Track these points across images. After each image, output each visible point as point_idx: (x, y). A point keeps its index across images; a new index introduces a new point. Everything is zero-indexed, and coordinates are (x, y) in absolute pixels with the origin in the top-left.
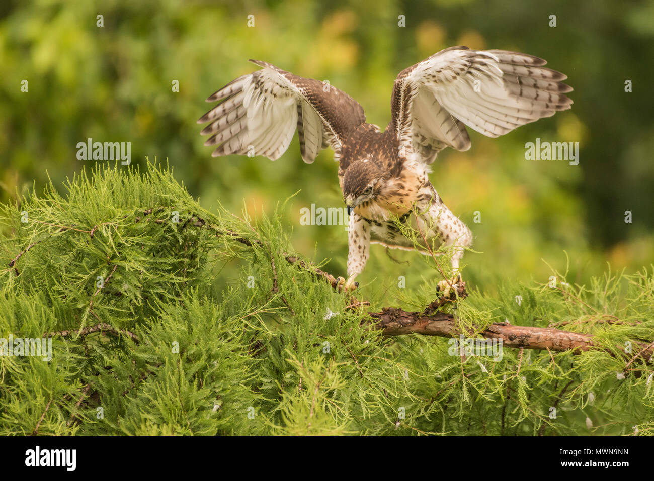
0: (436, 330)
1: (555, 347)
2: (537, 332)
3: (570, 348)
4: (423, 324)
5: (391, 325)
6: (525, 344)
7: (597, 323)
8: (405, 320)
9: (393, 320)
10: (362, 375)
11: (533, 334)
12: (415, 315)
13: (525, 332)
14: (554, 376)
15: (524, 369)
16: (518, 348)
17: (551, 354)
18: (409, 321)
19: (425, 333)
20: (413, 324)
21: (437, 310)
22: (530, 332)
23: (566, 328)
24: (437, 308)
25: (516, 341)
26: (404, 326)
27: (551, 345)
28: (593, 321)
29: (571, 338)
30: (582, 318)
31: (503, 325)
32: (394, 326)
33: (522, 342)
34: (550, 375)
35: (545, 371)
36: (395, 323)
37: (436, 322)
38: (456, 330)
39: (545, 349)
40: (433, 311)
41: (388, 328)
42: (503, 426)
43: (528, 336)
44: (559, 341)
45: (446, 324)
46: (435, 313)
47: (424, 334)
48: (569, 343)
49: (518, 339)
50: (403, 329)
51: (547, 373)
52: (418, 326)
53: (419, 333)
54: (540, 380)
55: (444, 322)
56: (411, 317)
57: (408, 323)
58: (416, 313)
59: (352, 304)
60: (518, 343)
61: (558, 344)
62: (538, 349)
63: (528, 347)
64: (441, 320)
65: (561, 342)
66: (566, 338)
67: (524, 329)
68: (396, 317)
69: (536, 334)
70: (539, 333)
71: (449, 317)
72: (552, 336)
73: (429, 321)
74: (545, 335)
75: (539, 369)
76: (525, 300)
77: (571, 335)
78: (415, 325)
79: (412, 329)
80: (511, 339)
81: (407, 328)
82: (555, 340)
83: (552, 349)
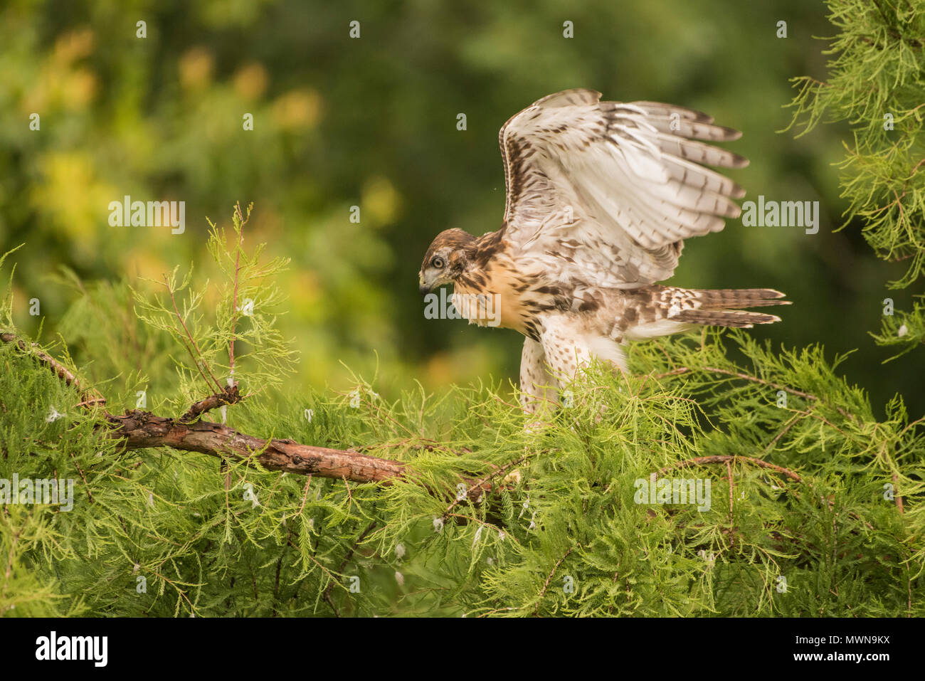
0: (195, 444)
1: (354, 476)
2: (331, 454)
3: (373, 479)
4: (179, 435)
5: (136, 432)
6: (314, 469)
7: (412, 448)
8: (155, 429)
9: (138, 427)
10: (90, 498)
11: (326, 457)
12: (169, 421)
13: (314, 454)
14: (349, 516)
15: (310, 505)
16: (305, 474)
17: (348, 486)
18: (161, 430)
19: (182, 446)
20: (165, 434)
21: (199, 417)
22: (321, 454)
23: (371, 453)
24: (199, 414)
25: (303, 465)
26: (153, 436)
27: (348, 473)
28: (407, 446)
29: (376, 466)
30: (392, 441)
31: (287, 443)
32: (140, 435)
33: (310, 466)
34: (345, 514)
35: (338, 509)
36: (141, 431)
37: (197, 434)
38: (222, 445)
39: (341, 478)
40: (193, 418)
41: (132, 437)
42: (277, 582)
43: (319, 459)
44: (360, 468)
45: (209, 437)
46: (196, 420)
47: (179, 448)
48: (372, 472)
49: (305, 463)
50: (151, 440)
51: (340, 511)
52: (172, 437)
53: (173, 446)
54: (330, 519)
55: (207, 434)
56: (164, 425)
57: (159, 432)
58: (171, 419)
59: (83, 401)
60: (304, 468)
61: (357, 472)
62: (331, 478)
63: (318, 474)
64: (203, 431)
65: (362, 470)
66: (368, 465)
67: (314, 450)
68: (144, 422)
69: (329, 457)
70: (333, 457)
71: (215, 428)
72: (351, 461)
73: (188, 432)
74: (341, 459)
75: (330, 505)
76: (318, 415)
77: (376, 463)
78: (169, 436)
79: (164, 440)
80: (295, 462)
81: (157, 439)
82: (354, 467)
83: (351, 478)
